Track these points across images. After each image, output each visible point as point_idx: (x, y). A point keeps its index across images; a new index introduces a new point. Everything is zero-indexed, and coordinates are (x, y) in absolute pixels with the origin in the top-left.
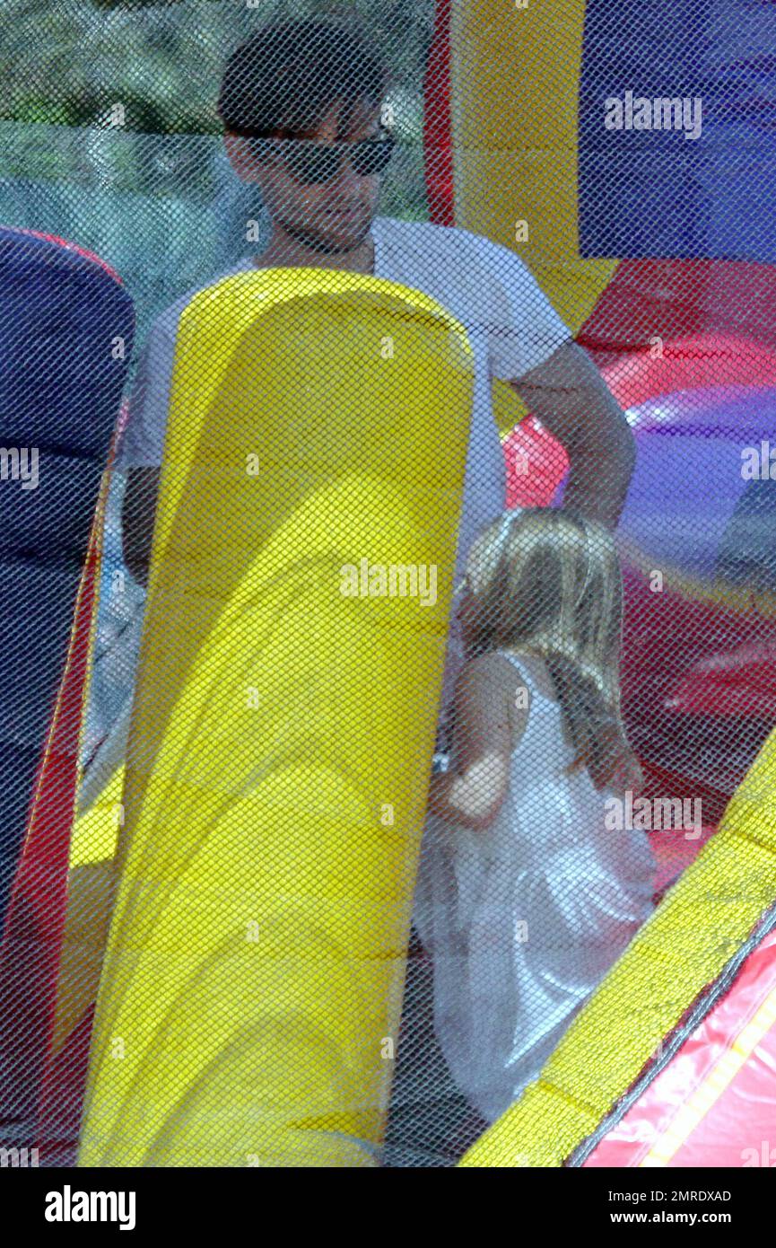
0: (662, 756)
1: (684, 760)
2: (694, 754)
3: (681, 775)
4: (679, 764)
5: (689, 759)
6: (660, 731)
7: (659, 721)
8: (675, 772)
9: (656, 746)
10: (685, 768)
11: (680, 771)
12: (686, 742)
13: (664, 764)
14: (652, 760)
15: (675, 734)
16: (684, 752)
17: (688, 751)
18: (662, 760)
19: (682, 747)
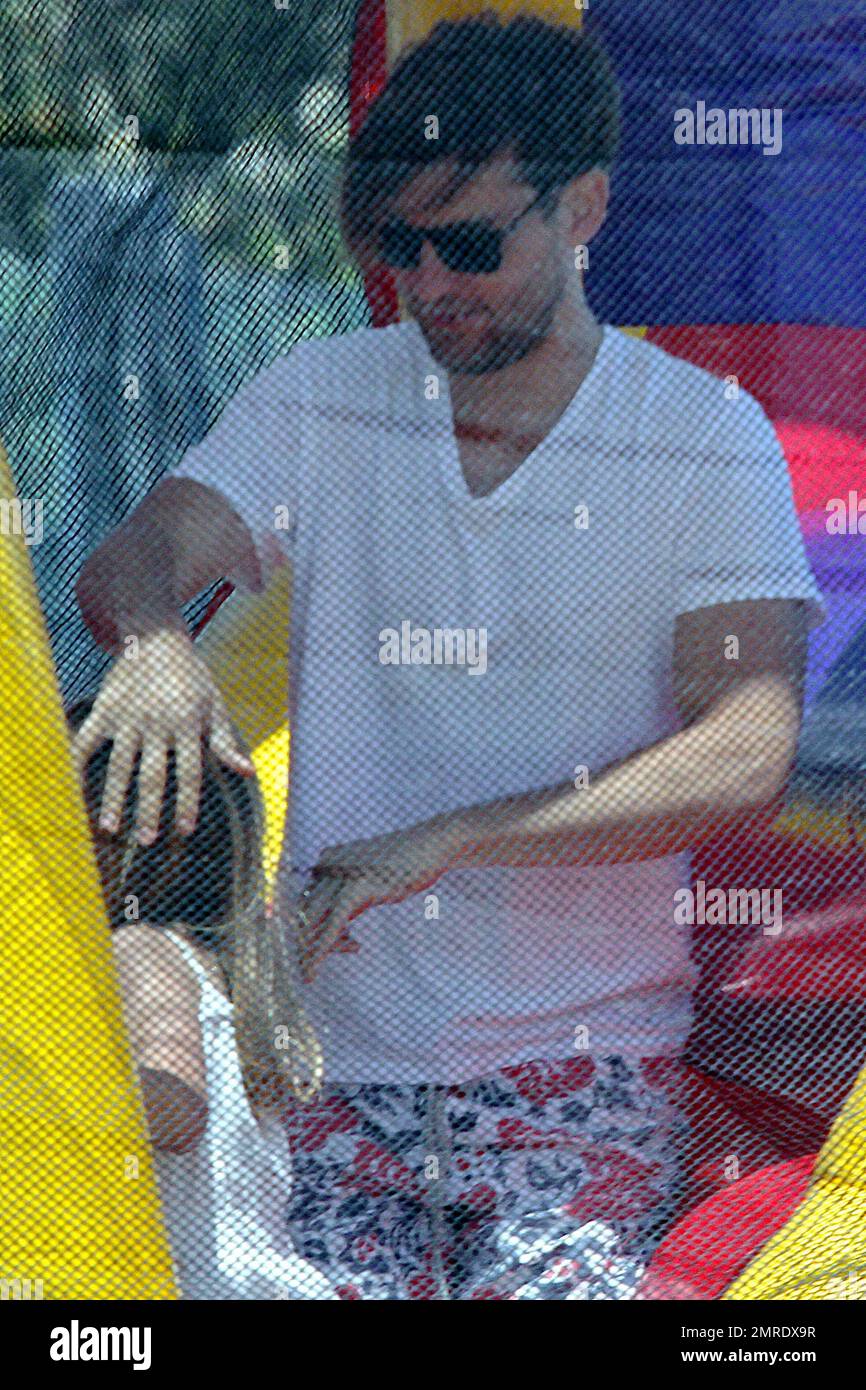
0: (719, 1055)
1: (750, 1060)
2: (765, 1051)
3: (746, 1083)
4: (743, 1066)
5: (758, 1059)
6: (714, 1020)
7: (712, 1006)
8: (738, 1078)
9: (710, 1041)
10: (752, 1071)
11: (745, 1077)
12: (753, 1034)
13: (721, 1067)
14: (704, 1062)
15: (737, 1023)
16: (750, 1049)
17: (757, 1047)
18: (720, 1061)
19: (748, 1042)
